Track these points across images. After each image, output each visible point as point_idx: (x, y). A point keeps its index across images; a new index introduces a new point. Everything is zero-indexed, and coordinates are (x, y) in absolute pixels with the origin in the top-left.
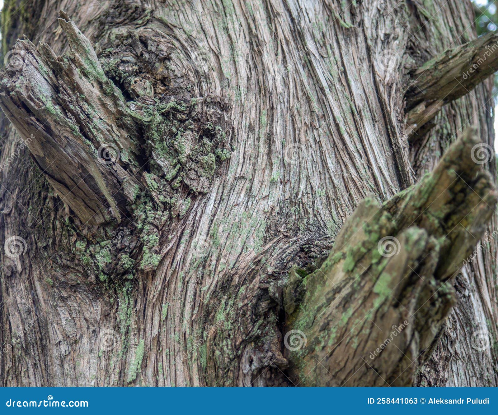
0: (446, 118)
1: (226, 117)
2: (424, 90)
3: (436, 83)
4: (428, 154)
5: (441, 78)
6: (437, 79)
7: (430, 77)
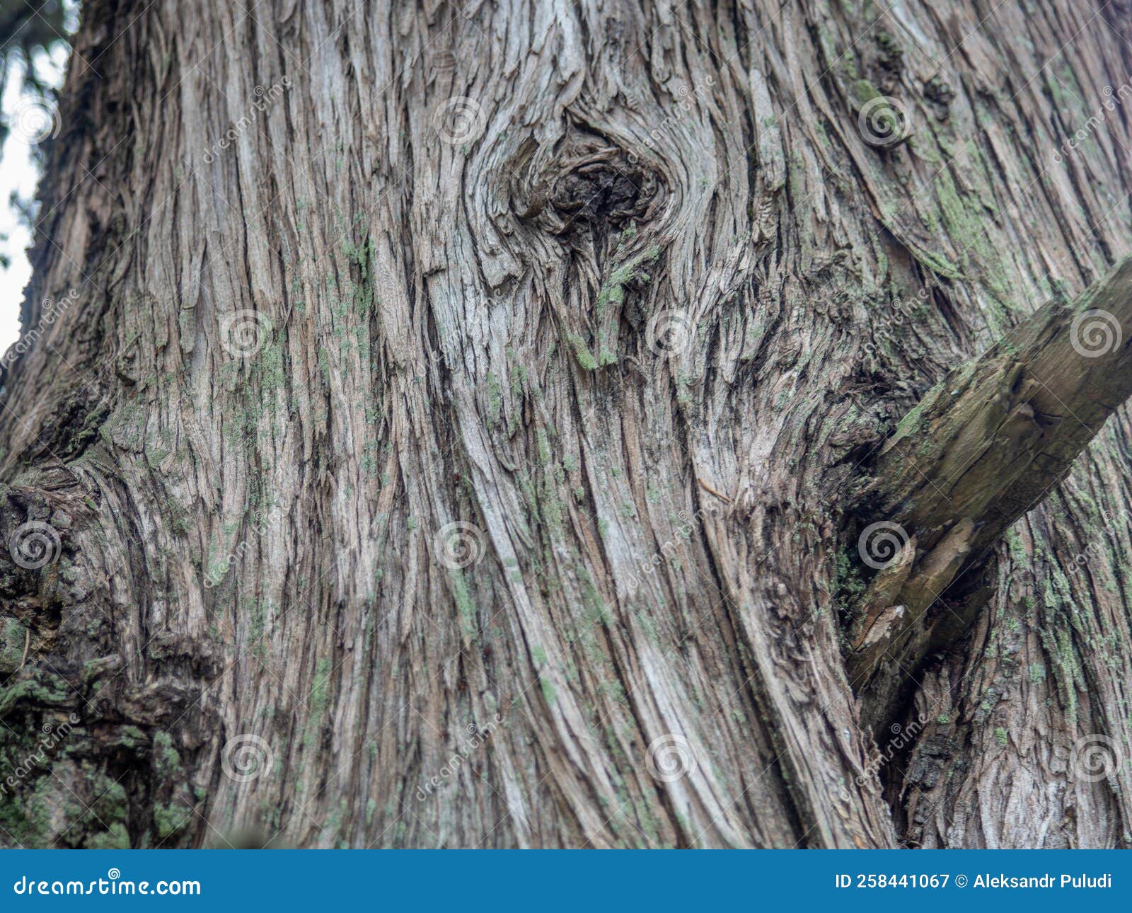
0: (1050, 557)
1: (204, 697)
2: (906, 499)
3: (933, 475)
4: (998, 679)
5: (942, 457)
6: (931, 462)
7: (912, 462)
